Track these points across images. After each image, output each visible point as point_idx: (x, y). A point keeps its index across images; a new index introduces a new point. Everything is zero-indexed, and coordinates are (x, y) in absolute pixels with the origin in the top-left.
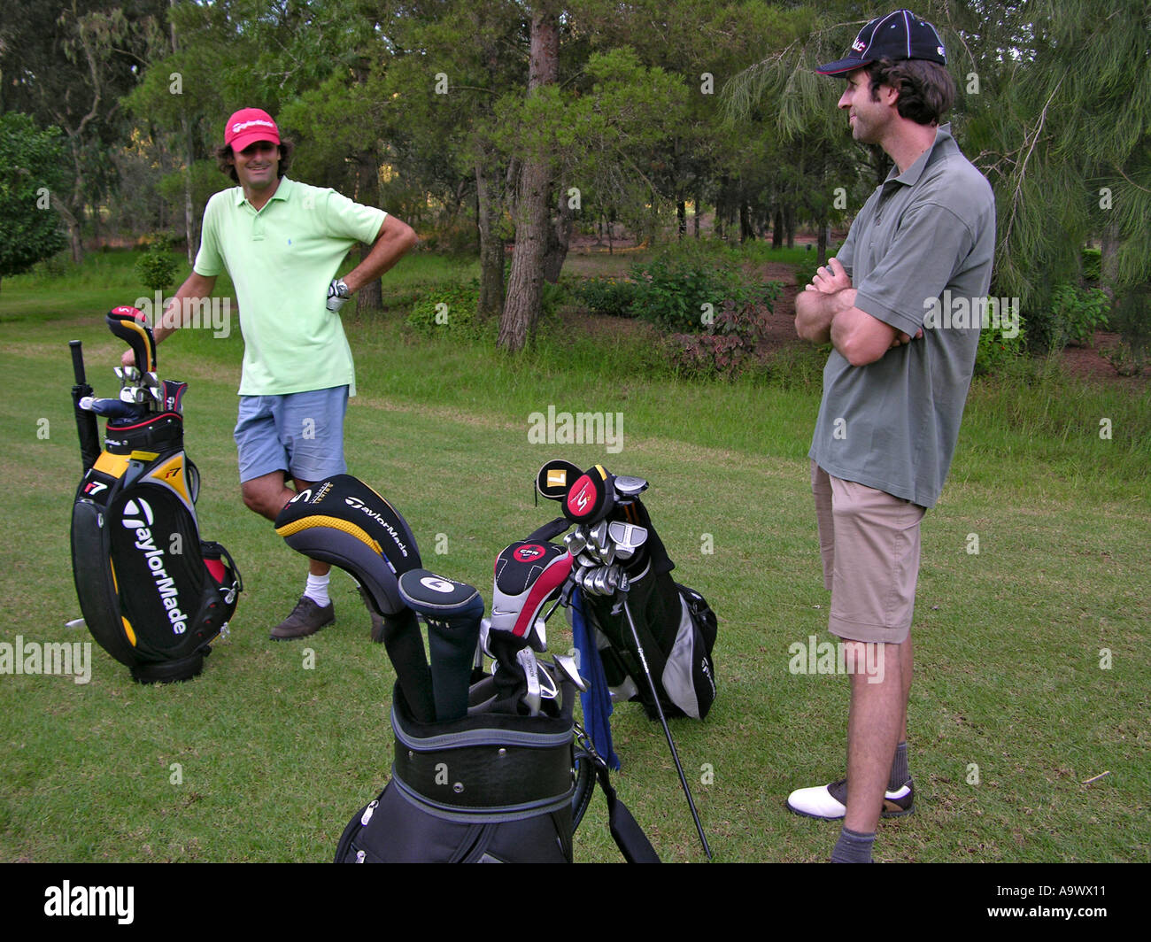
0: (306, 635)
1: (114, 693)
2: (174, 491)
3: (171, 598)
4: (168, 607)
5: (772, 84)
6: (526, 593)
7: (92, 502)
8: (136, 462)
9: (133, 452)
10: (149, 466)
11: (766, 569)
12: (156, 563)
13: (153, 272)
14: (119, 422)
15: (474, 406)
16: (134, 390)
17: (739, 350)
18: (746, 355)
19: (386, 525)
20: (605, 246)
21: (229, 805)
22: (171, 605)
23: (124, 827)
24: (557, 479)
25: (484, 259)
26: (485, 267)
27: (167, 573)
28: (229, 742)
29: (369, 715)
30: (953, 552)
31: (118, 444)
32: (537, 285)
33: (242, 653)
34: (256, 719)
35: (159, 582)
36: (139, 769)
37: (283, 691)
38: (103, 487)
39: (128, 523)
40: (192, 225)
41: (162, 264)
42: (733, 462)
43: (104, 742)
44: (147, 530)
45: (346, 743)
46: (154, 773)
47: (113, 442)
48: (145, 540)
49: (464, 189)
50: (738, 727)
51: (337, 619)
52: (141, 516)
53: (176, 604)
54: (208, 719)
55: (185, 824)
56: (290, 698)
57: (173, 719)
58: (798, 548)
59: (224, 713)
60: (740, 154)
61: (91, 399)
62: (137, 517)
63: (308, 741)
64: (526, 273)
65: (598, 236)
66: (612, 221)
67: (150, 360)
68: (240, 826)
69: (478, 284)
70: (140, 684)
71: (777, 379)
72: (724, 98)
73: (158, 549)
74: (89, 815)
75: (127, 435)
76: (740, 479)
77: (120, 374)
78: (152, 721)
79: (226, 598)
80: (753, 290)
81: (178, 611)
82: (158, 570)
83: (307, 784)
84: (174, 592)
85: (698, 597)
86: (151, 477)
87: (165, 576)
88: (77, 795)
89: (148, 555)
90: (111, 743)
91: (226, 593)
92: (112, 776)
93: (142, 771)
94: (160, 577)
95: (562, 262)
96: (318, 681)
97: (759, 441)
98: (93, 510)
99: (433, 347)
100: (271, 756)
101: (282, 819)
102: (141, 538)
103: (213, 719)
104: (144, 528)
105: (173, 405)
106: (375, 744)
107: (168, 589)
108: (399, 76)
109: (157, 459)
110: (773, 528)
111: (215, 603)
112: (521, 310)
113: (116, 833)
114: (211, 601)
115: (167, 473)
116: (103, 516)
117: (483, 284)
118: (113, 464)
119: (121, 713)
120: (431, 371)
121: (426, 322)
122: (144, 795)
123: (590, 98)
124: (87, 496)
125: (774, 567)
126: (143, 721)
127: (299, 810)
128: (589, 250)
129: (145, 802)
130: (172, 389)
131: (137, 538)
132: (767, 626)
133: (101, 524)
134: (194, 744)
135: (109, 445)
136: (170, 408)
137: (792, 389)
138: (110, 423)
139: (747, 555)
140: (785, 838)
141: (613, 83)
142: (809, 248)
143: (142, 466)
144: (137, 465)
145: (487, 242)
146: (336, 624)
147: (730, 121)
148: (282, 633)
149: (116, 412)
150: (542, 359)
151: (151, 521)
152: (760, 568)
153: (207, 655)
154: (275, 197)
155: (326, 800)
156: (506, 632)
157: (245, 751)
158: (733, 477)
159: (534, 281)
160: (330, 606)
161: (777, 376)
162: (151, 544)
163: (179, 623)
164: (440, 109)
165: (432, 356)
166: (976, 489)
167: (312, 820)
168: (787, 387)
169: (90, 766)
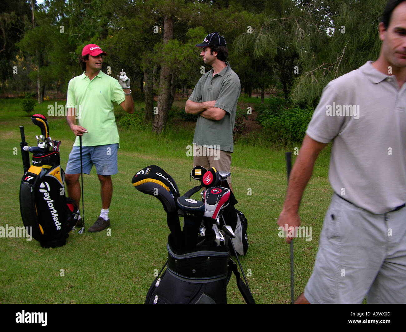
0: (101, 230)
1: (35, 251)
2: (57, 179)
3: (56, 217)
4: (55, 221)
5: (251, 40)
6: (217, 204)
7: (28, 183)
8: (44, 169)
9: (43, 165)
10: (48, 170)
11: (256, 206)
12: (51, 205)
13: (27, 106)
14: (38, 155)
15: (145, 152)
16: (44, 143)
17: (237, 133)
18: (239, 134)
19: (170, 182)
20: (185, 97)
21: (83, 289)
22: (56, 219)
23: (46, 297)
24: (198, 172)
25: (146, 101)
26: (147, 104)
27: (54, 208)
28: (79, 267)
29: (128, 257)
30: (318, 200)
31: (37, 162)
32: (166, 110)
33: (79, 237)
34: (88, 259)
35: (52, 212)
36: (48, 277)
37: (96, 249)
38: (32, 178)
39: (41, 191)
40: (40, 89)
41: (30, 103)
42: (238, 171)
43: (34, 268)
44: (48, 193)
45: (121, 267)
46: (54, 278)
47: (35, 162)
48: (47, 197)
49: (136, 77)
50: (256, 258)
51: (111, 225)
52: (46, 188)
53: (57, 219)
54: (71, 260)
55: (68, 295)
56: (99, 252)
57: (58, 260)
58: (265, 199)
59: (76, 257)
60: (239, 64)
61: (27, 147)
62: (44, 188)
63: (107, 266)
64: (162, 106)
65: (182, 93)
66: (188, 88)
67: (47, 132)
68: (88, 296)
69: (143, 110)
70: (44, 248)
71: (251, 142)
72: (234, 45)
73: (52, 200)
74: (33, 294)
75: (41, 159)
76: (241, 176)
77: (37, 138)
78: (50, 261)
79: (75, 217)
80: (240, 112)
81: (58, 222)
82: (51, 207)
83: (110, 281)
84: (57, 215)
85: (242, 214)
86: (49, 174)
87: (54, 209)
88: (27, 287)
89: (48, 202)
90: (37, 269)
91: (74, 215)
92: (39, 280)
93: (50, 278)
94: (52, 210)
95: (172, 102)
96: (108, 246)
97: (246, 164)
98: (29, 186)
99: (129, 132)
100: (96, 272)
101: (103, 293)
102: (46, 196)
103: (72, 260)
104: (47, 192)
105: (56, 149)
106: (132, 267)
107: (55, 214)
108: (119, 37)
109: (52, 167)
110: (255, 193)
111: (70, 219)
112: (160, 119)
113: (44, 299)
114: (69, 218)
115: (54, 173)
116: (32, 188)
117: (146, 110)
118: (36, 170)
119: (39, 258)
120: (129, 140)
121: (126, 123)
122: (52, 286)
123: (188, 44)
124: (26, 181)
125: (258, 206)
126: (47, 261)
127: (108, 290)
128: (180, 99)
129: (53, 289)
130: (56, 143)
131: (44, 196)
132: (260, 225)
133: (32, 191)
134: (67, 268)
135: (33, 163)
136: (55, 150)
137: (255, 145)
138: (34, 155)
139: (249, 202)
140: (278, 294)
141: (196, 39)
142: (257, 97)
143: (46, 170)
144: (45, 170)
145: (148, 95)
146: (111, 227)
147: (236, 53)
148: (92, 230)
149: (37, 151)
150: (168, 136)
151: (49, 190)
152: (254, 206)
153: (68, 237)
154: (97, 76)
155: (117, 286)
156: (210, 218)
157: (85, 270)
158: (239, 176)
159: (165, 109)
160: (109, 220)
161: (250, 141)
162: (49, 198)
163: (58, 226)
164: (132, 48)
165: (129, 135)
166: (322, 179)
167: (113, 293)
168: (254, 145)
169: (31, 277)
